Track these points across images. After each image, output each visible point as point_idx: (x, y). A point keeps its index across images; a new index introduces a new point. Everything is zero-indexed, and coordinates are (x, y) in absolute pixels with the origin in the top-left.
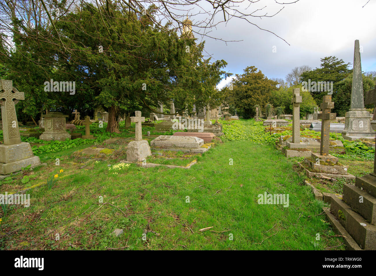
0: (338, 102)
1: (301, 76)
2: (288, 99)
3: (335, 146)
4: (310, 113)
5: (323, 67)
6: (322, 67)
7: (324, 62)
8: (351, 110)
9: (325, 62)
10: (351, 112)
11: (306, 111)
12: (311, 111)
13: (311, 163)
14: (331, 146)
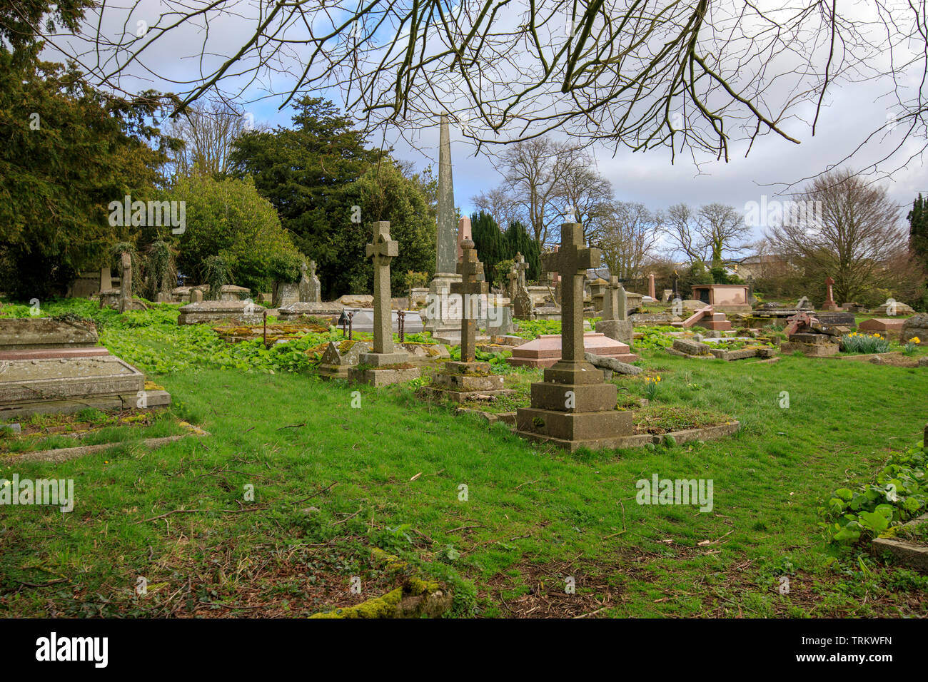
0: (347, 247)
1: (236, 145)
2: (213, 226)
3: (438, 356)
4: (288, 280)
5: (301, 126)
6: (297, 126)
7: (302, 112)
8: (438, 277)
9: (306, 113)
10: (439, 280)
11: (277, 274)
12: (294, 274)
13: (454, 379)
14: (431, 359)
